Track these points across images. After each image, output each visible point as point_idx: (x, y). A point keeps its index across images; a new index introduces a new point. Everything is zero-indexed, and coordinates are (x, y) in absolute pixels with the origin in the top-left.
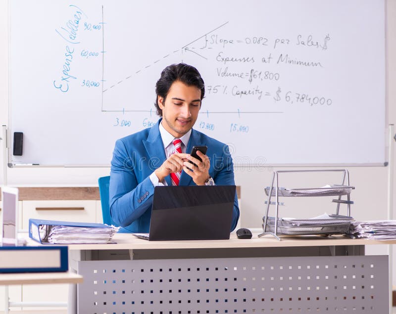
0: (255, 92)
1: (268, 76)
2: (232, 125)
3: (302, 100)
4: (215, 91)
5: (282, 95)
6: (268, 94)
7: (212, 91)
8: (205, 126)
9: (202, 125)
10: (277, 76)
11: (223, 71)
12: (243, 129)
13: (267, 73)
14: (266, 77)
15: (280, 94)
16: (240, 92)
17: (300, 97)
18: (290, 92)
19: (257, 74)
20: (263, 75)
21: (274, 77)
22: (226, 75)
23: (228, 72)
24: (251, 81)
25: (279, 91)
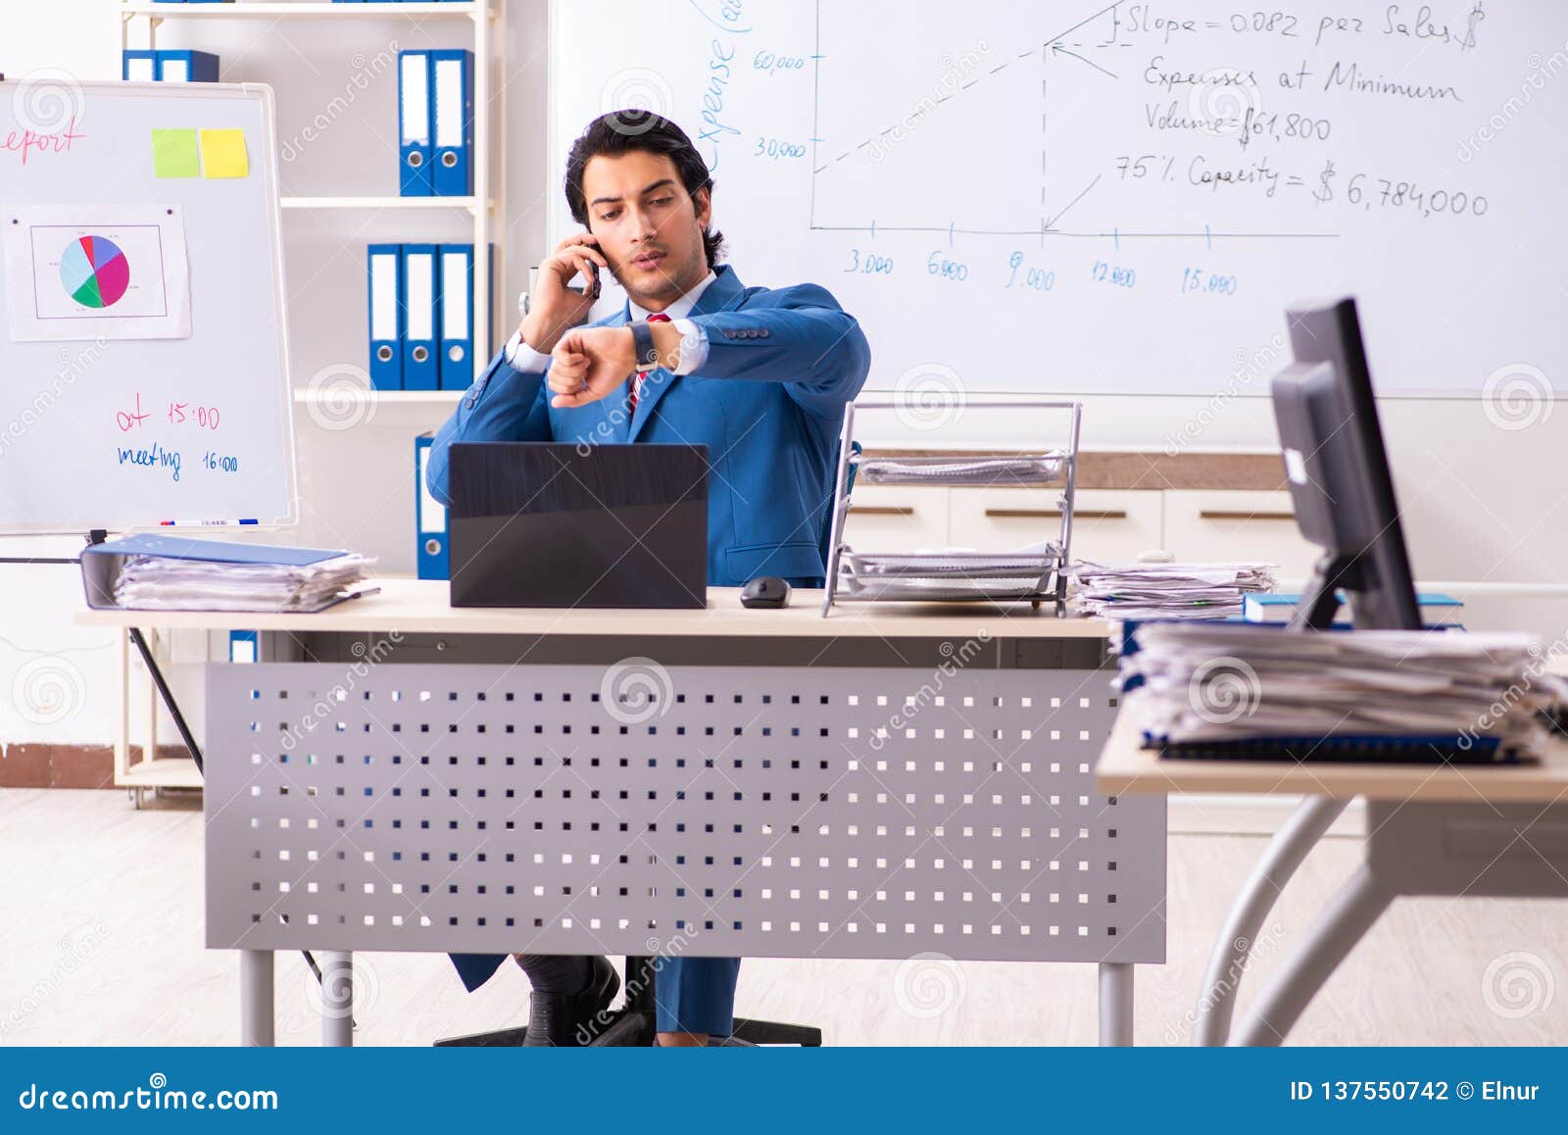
0: (1257, 174)
1: (1297, 127)
2: (1187, 271)
3: (1397, 199)
4: (1140, 171)
5: (1338, 183)
6: (1295, 181)
7: (1130, 171)
8: (1109, 276)
9: (1099, 272)
10: (1323, 127)
11: (1163, 112)
12: (1220, 284)
13: (1293, 119)
14: (1291, 132)
15: (1331, 181)
16: (1214, 175)
17: (1393, 191)
18: (1363, 175)
19: (1264, 121)
20: (1281, 125)
21: (1315, 130)
22: (1171, 123)
23: (1179, 115)
24: (1245, 142)
25: (1330, 172)
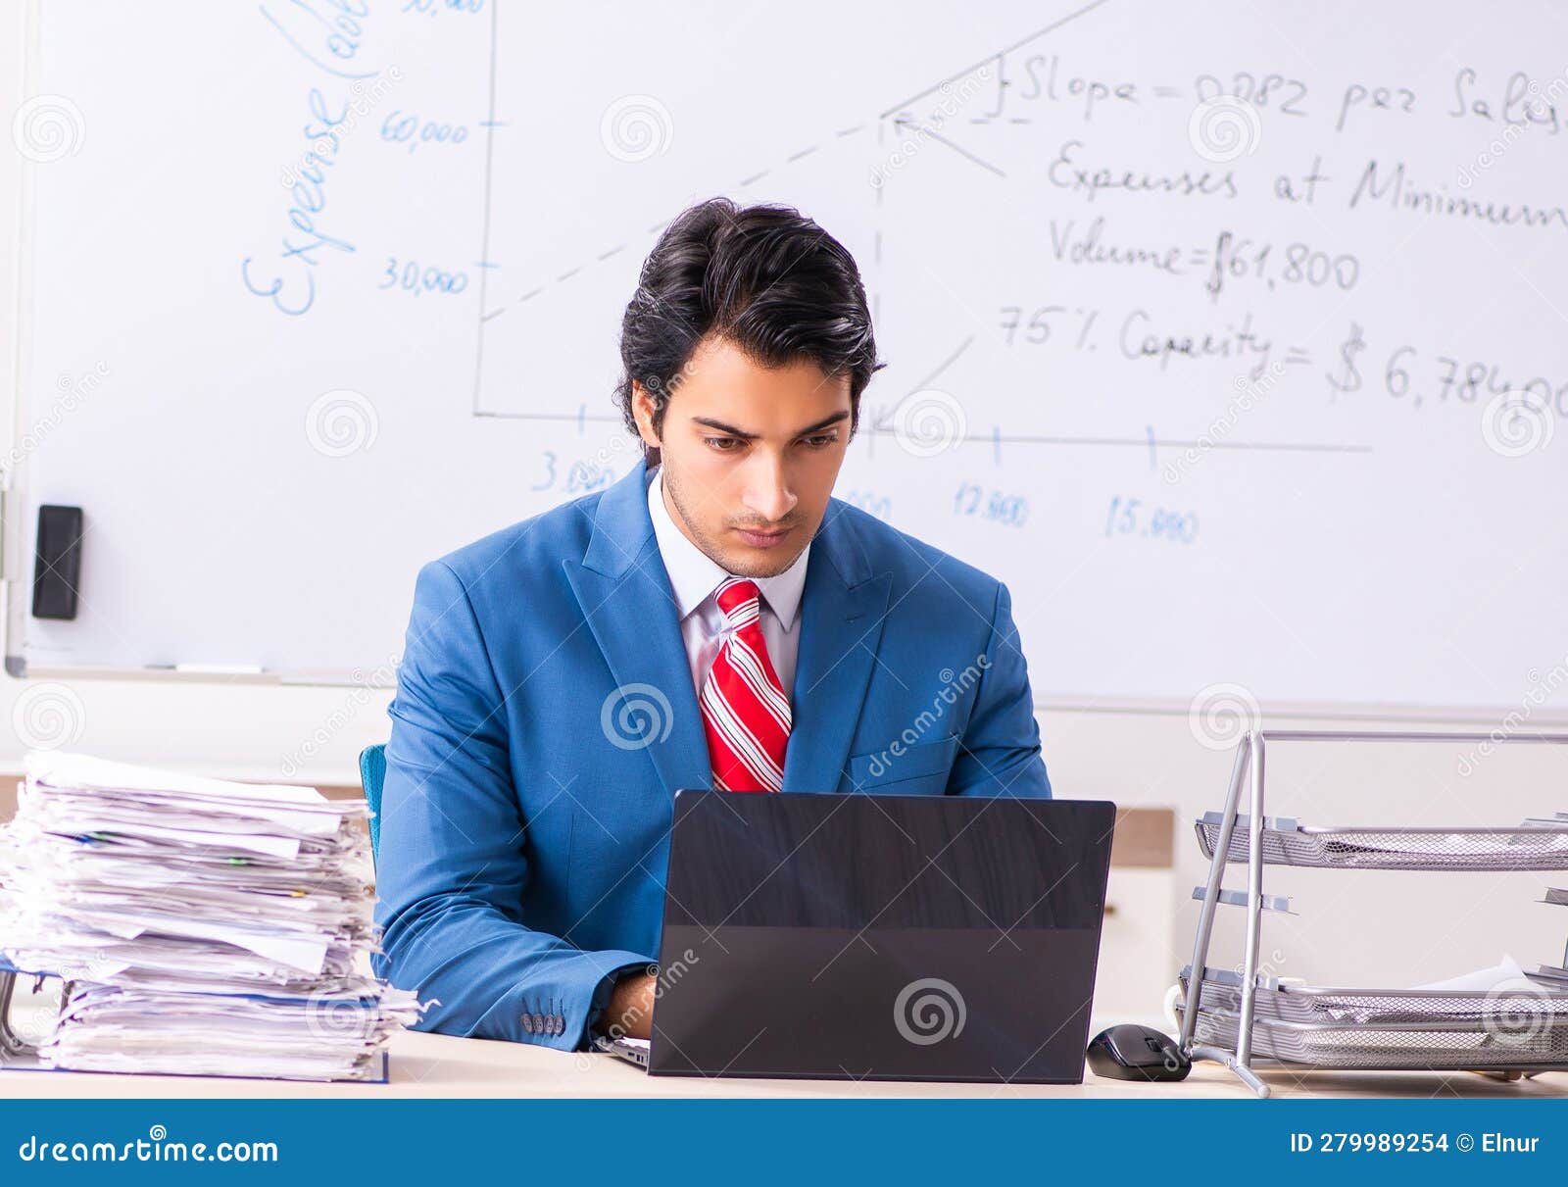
0: (1234, 343)
1: (1304, 267)
2: (1116, 502)
3: (1467, 392)
4: (1039, 333)
5: (1371, 363)
6: (1297, 357)
7: (1022, 329)
8: (983, 506)
9: (968, 499)
10: (1347, 268)
11: (1080, 235)
12: (1168, 525)
13: (1297, 253)
14: (1293, 273)
15: (1359, 358)
16: (1163, 341)
17: (1461, 377)
18: (1411, 350)
19: (1248, 254)
20: (1277, 263)
21: (1333, 274)
22: (1093, 253)
23: (1106, 241)
24: (1216, 288)
25: (1356, 343)
